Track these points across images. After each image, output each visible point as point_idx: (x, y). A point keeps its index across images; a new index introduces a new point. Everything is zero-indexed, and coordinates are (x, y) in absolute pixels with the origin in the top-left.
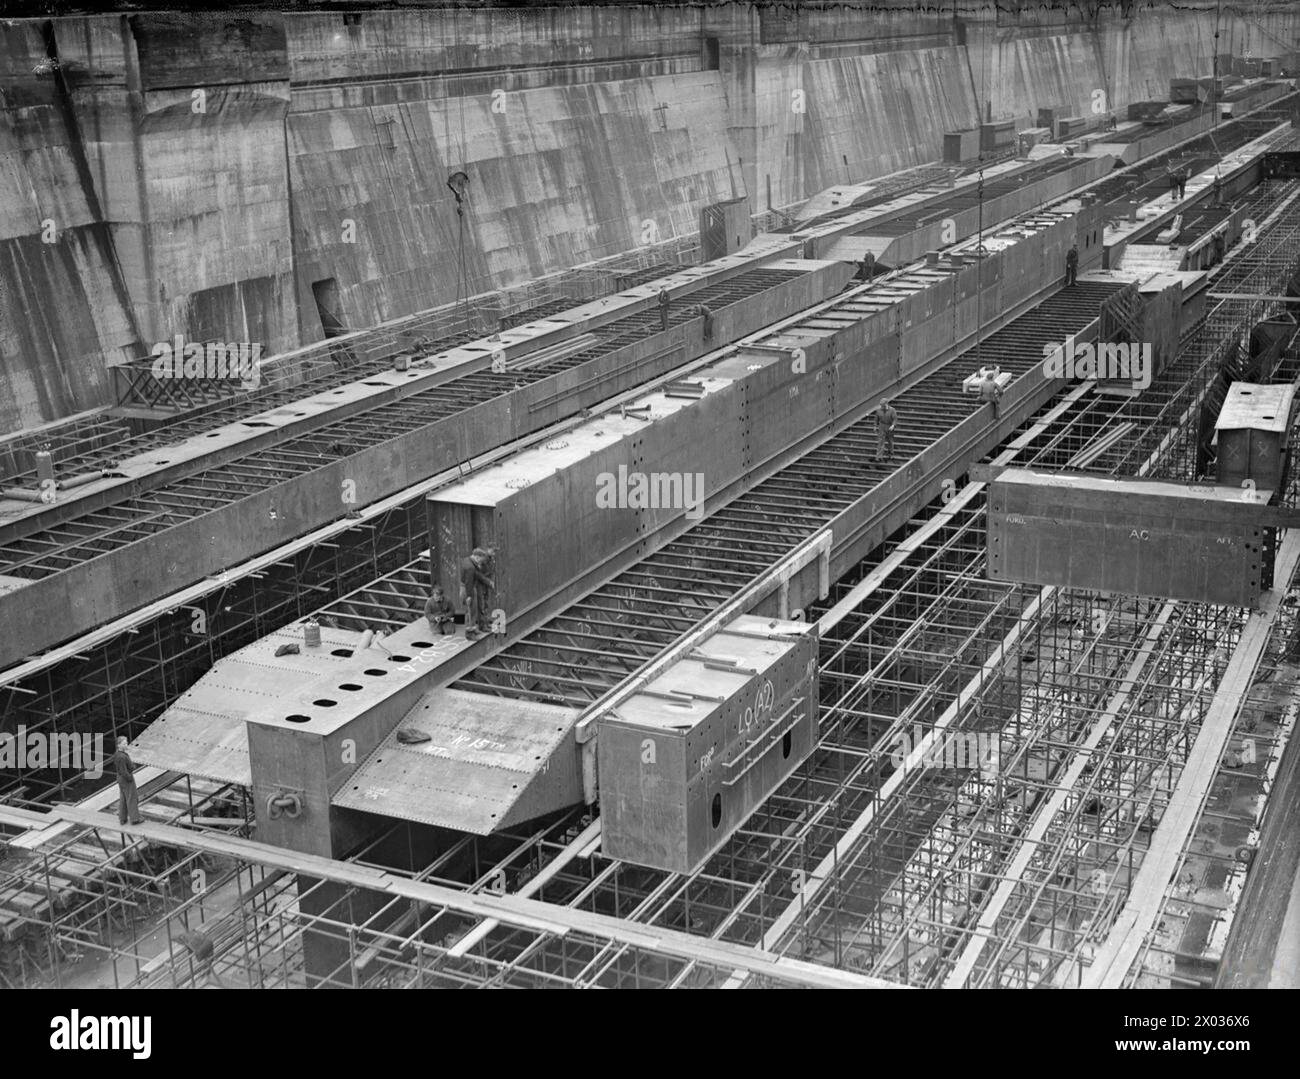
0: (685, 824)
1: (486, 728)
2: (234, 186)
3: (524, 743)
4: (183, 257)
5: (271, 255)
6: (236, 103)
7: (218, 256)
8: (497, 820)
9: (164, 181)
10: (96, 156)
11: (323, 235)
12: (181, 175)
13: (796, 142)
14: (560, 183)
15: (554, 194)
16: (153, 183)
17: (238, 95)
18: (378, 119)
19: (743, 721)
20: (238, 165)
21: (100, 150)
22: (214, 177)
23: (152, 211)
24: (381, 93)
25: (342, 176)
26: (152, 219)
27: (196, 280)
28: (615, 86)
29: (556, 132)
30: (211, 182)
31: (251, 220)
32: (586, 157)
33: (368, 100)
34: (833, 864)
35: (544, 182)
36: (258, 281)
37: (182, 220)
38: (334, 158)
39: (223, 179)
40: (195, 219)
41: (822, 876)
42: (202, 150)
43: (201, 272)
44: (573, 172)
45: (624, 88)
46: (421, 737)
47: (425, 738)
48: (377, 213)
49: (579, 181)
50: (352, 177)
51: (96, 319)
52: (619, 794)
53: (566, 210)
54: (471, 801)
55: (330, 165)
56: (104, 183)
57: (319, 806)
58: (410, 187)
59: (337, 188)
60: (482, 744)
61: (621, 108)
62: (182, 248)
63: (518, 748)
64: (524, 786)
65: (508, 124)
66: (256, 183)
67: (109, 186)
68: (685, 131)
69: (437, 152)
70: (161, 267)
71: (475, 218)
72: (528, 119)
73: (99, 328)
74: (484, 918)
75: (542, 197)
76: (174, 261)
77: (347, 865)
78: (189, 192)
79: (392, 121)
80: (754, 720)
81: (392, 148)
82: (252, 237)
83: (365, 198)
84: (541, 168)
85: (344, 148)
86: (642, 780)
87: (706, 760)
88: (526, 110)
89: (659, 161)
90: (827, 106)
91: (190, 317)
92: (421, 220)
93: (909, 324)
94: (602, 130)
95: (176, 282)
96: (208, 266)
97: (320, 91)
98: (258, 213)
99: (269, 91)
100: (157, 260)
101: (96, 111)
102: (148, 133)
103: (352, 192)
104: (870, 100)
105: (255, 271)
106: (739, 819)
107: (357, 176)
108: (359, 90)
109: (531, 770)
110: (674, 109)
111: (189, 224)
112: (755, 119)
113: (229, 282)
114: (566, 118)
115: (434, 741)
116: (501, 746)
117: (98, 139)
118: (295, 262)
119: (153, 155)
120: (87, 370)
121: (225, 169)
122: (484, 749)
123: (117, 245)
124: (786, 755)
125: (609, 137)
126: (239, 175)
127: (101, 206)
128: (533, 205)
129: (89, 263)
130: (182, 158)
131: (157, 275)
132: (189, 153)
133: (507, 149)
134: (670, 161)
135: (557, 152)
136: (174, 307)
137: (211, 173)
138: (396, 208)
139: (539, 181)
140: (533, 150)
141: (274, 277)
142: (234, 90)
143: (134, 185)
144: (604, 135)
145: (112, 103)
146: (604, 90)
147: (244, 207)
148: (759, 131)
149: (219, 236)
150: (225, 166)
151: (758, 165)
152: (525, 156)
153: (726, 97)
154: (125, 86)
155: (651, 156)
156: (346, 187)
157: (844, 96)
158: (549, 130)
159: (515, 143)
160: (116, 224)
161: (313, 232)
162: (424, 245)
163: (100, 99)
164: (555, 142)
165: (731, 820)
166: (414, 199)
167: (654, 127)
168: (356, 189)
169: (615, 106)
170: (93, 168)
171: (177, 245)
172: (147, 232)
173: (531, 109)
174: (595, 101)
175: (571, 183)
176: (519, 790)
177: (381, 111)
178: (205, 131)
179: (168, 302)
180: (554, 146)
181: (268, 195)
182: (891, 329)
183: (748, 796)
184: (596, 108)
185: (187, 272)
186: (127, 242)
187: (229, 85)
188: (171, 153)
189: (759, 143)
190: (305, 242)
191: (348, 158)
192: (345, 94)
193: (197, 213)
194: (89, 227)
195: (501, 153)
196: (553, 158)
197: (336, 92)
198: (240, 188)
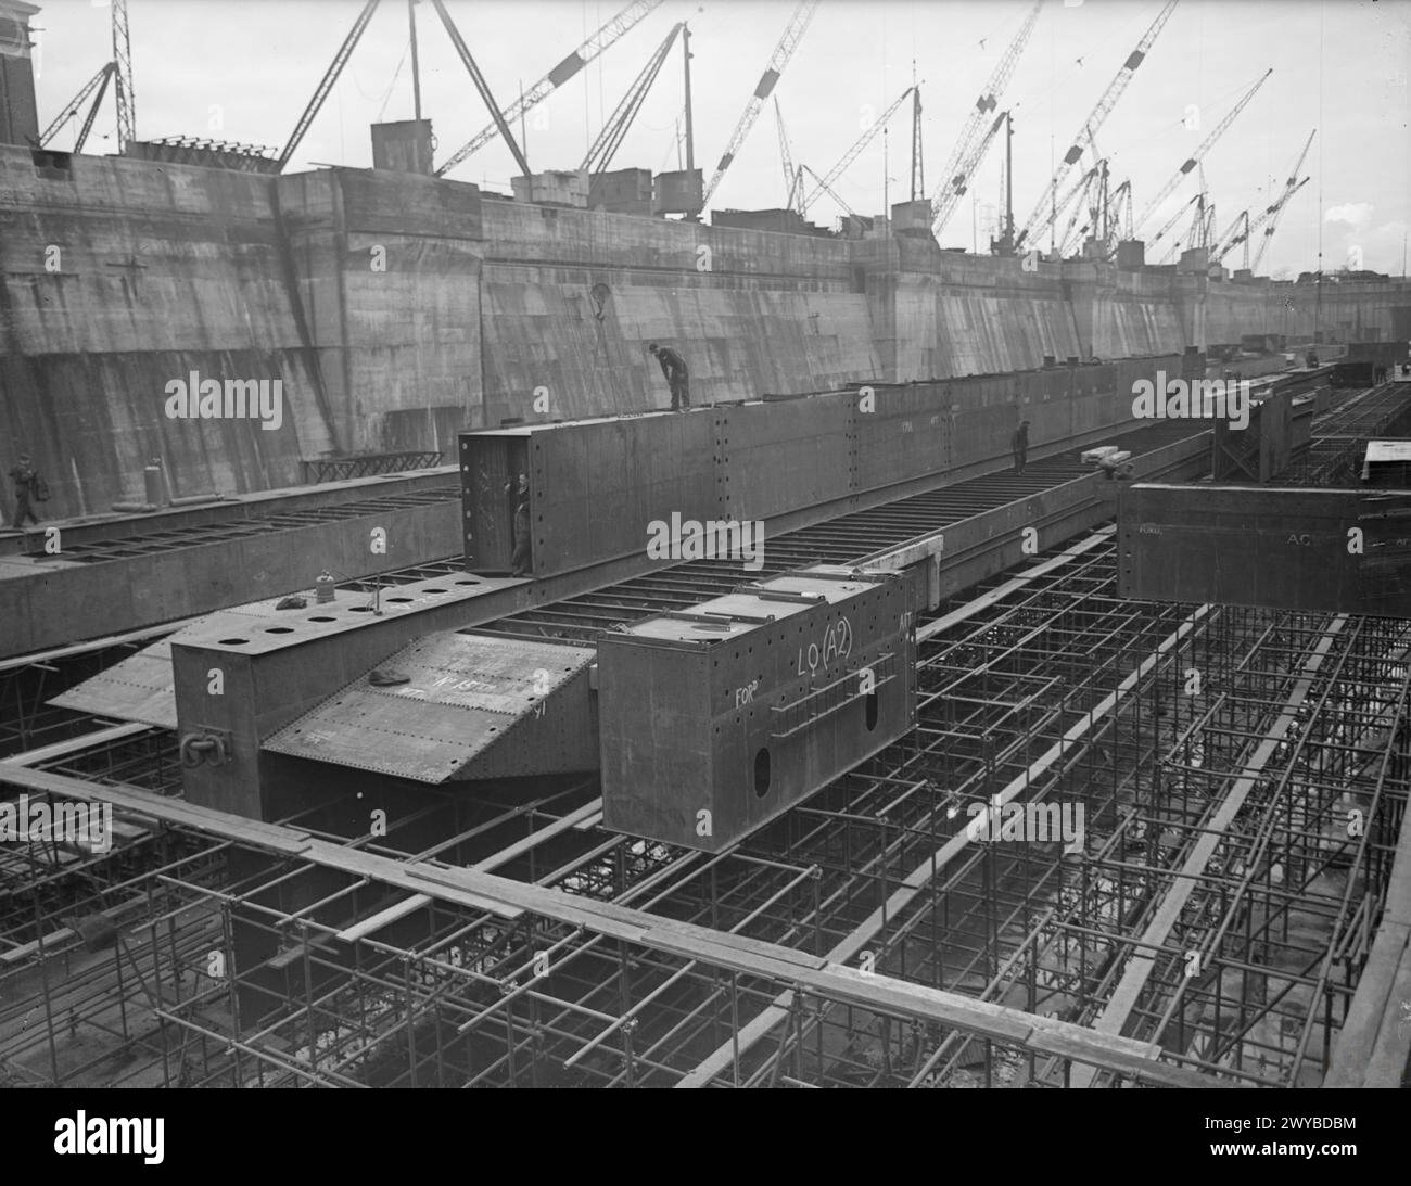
0: (709, 779)
1: (480, 669)
2: (430, 326)
3: (519, 684)
4: (380, 380)
5: (462, 388)
6: (433, 254)
7: (413, 383)
8: (456, 766)
9: (364, 313)
10: (308, 291)
11: (514, 381)
12: (380, 309)
13: (930, 355)
14: (726, 365)
15: (720, 373)
16: (353, 311)
17: (435, 247)
18: (568, 294)
19: (805, 658)
20: (435, 308)
21: (311, 286)
22: (411, 315)
23: (351, 337)
24: (572, 276)
25: (533, 335)
26: (352, 343)
27: (392, 401)
28: (775, 295)
29: (723, 324)
30: (408, 319)
31: (444, 357)
32: (749, 346)
33: (560, 279)
34: (931, 872)
35: (712, 363)
36: (450, 408)
37: (380, 349)
38: (527, 321)
39: (420, 318)
40: (393, 349)
41: (917, 885)
42: (401, 290)
43: (397, 395)
44: (737, 357)
45: (783, 297)
46: (397, 678)
47: (403, 679)
48: (563, 369)
49: (742, 366)
50: (542, 337)
51: (297, 425)
52: (625, 739)
53: (730, 387)
54: (431, 745)
55: (523, 327)
56: (313, 313)
57: (246, 751)
58: (595, 353)
59: (529, 347)
60: (468, 685)
61: (779, 312)
62: (379, 372)
63: (510, 689)
64: (504, 728)
65: (682, 313)
66: (450, 325)
67: (317, 316)
68: (835, 337)
69: (619, 327)
70: (359, 386)
71: (651, 384)
72: (699, 311)
73: (300, 434)
74: (411, 893)
75: (709, 375)
76: (371, 382)
77: (274, 828)
78: (388, 324)
79: (580, 297)
80: (821, 664)
81: (579, 319)
82: (445, 370)
83: (553, 356)
84: (709, 351)
85: (536, 313)
86: (652, 716)
87: (746, 694)
88: (697, 304)
89: (811, 358)
90: (956, 332)
91: (384, 432)
92: (602, 380)
93: (1027, 400)
94: (764, 328)
95: (371, 399)
96: (403, 390)
97: (519, 269)
98: (452, 351)
99: (464, 247)
100: (355, 379)
101: (309, 251)
102: (351, 269)
103: (541, 350)
104: (993, 333)
105: (446, 399)
106: (799, 793)
107: (547, 338)
108: (553, 272)
109: (519, 712)
110: (824, 319)
111: (387, 352)
112: (894, 333)
113: (422, 406)
114: (731, 314)
115: (413, 684)
116: (491, 687)
117: (309, 276)
118: (484, 396)
119: (355, 289)
120: (286, 469)
121: (422, 309)
122: (470, 690)
123: (322, 366)
124: (871, 726)
125: (769, 334)
126: (435, 317)
127: (310, 333)
128: (701, 380)
129: (295, 379)
130: (382, 295)
131: (354, 393)
132: (389, 292)
133: (681, 332)
134: (821, 359)
135: (724, 340)
136: (370, 421)
137: (409, 311)
138: (581, 368)
139: (707, 361)
140: (702, 336)
141: (464, 408)
142: (433, 242)
143: (337, 314)
144: (765, 332)
145: (321, 243)
146: (767, 298)
147: (439, 344)
148: (899, 342)
149: (414, 367)
150: (422, 308)
151: (898, 370)
152: (695, 340)
153: (871, 315)
154: (332, 229)
155: (804, 353)
156: (536, 345)
157: (971, 326)
158: (717, 322)
159: (687, 329)
160: (322, 348)
161: (504, 378)
162: (604, 400)
163: (312, 241)
164: (722, 331)
165: (787, 791)
166: (596, 363)
167: (808, 331)
168: (545, 348)
169: (774, 311)
170: (305, 302)
171: (376, 369)
172: (346, 353)
173: (701, 303)
174: (757, 305)
175: (736, 367)
176: (496, 733)
177: (569, 288)
178: (405, 275)
179: (364, 416)
180: (721, 334)
181: (462, 338)
182: (1010, 399)
183: (812, 764)
184: (759, 311)
185: (383, 394)
186: (330, 361)
187: (426, 236)
188: (373, 289)
189: (899, 353)
190: (497, 385)
191: (540, 322)
192: (541, 274)
193: (395, 344)
194: (297, 349)
195: (675, 335)
196: (720, 345)
197: (533, 271)
198: (435, 328)
